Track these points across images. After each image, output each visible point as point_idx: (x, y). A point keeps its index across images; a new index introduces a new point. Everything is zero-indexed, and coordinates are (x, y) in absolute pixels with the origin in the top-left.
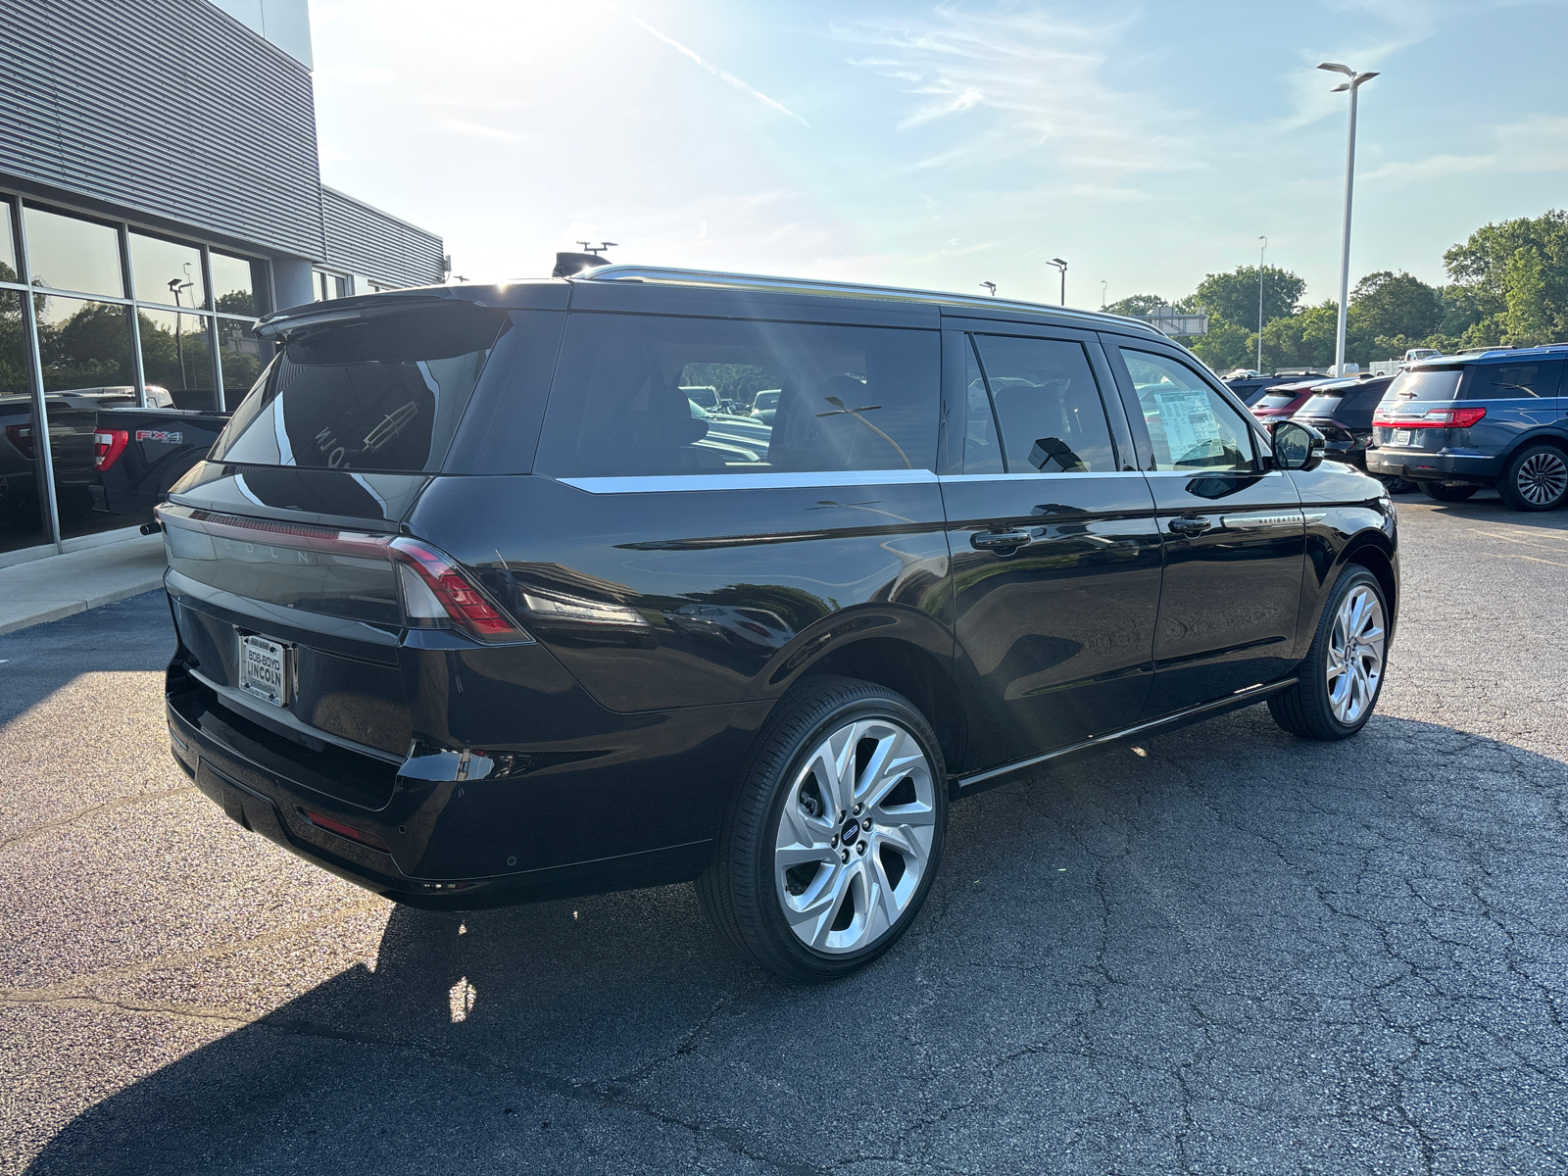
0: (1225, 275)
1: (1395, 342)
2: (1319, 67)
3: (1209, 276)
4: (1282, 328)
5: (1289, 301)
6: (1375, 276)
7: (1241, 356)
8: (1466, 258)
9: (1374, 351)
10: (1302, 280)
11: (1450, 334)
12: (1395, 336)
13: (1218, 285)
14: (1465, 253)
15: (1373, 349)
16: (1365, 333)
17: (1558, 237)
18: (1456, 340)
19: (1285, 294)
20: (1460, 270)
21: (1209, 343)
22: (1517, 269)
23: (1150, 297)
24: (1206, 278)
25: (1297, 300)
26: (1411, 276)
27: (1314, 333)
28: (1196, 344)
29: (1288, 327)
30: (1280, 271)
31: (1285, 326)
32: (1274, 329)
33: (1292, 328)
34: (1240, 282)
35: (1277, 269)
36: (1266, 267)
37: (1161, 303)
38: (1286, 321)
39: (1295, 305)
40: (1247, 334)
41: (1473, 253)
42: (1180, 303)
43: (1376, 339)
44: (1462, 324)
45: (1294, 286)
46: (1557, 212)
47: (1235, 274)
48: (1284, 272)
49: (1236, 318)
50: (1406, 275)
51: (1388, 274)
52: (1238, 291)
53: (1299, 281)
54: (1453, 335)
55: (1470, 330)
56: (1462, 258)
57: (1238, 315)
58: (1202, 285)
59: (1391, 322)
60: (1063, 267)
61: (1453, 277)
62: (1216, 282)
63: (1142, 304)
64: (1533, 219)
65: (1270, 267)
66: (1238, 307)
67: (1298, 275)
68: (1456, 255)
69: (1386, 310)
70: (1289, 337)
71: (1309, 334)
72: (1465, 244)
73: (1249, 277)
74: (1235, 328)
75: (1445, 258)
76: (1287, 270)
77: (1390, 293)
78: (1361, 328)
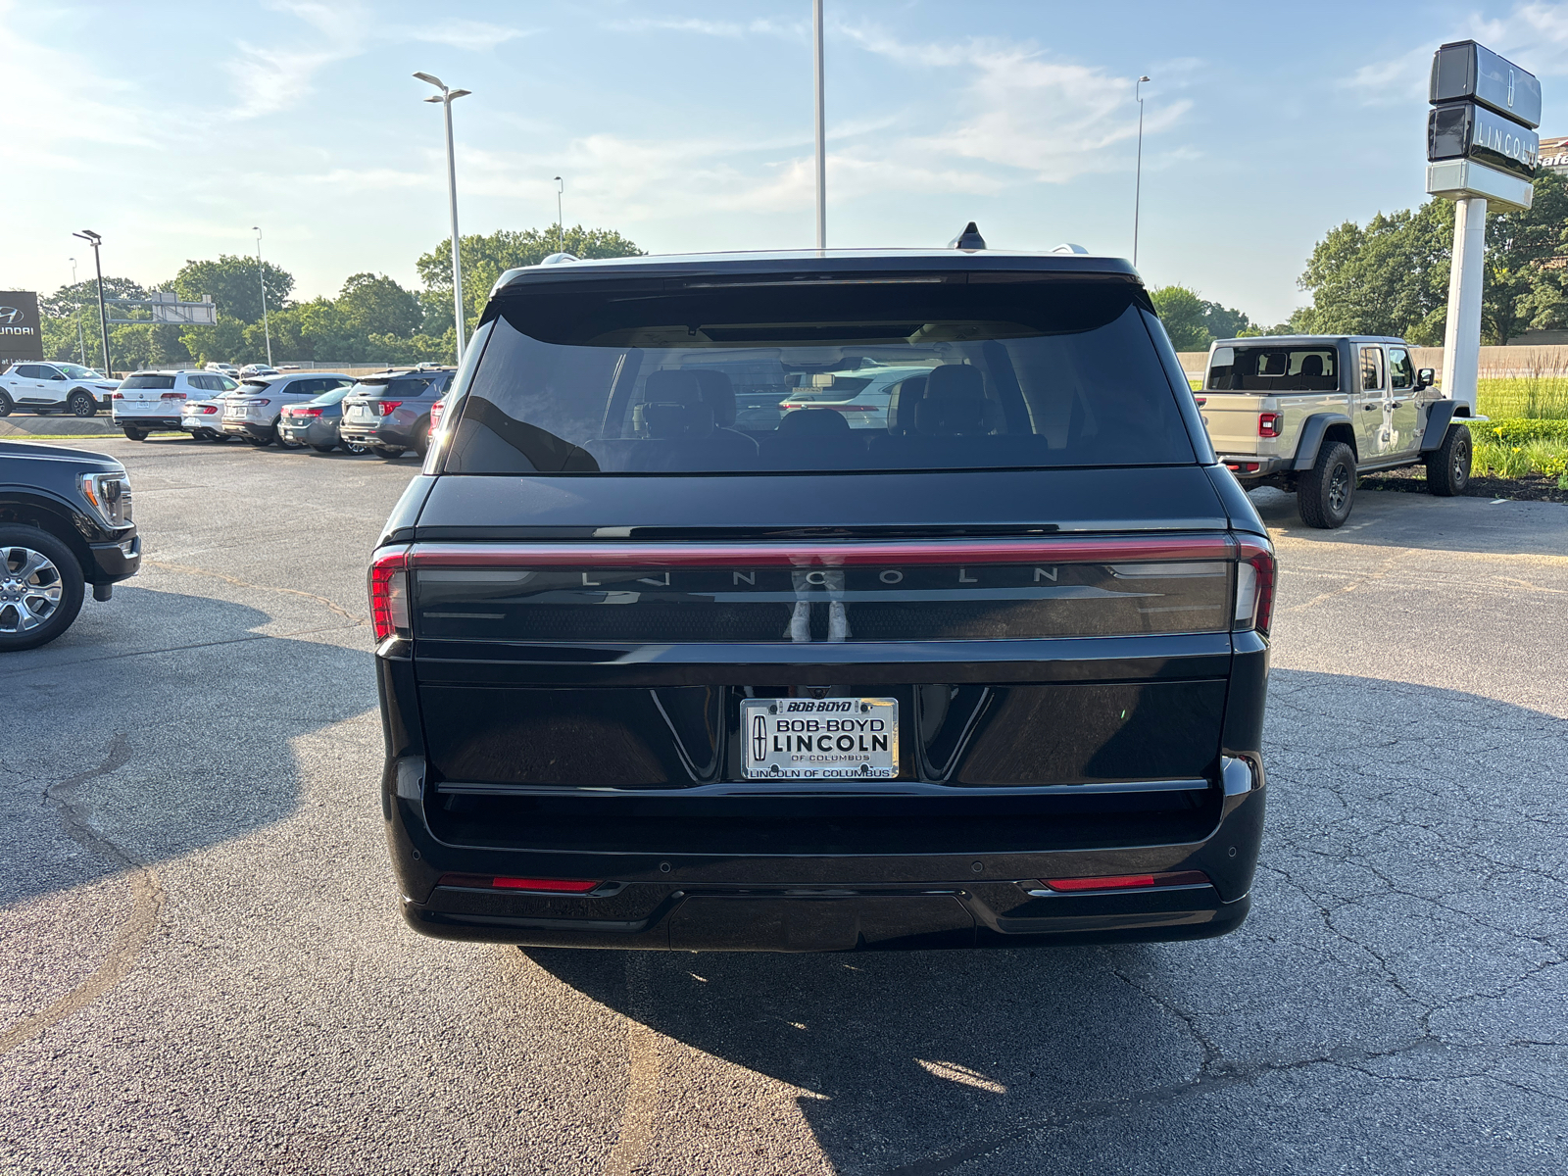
0: (208, 262)
1: (386, 339)
2: (415, 75)
3: (189, 261)
4: (279, 321)
5: (279, 295)
6: (361, 276)
7: (240, 348)
8: (436, 267)
9: (369, 348)
10: (290, 275)
11: (432, 335)
12: (384, 334)
13: (202, 272)
14: (434, 262)
15: (368, 345)
16: (358, 330)
17: (509, 255)
18: (438, 340)
19: (274, 287)
20: (431, 277)
21: (202, 334)
22: (481, 280)
23: (120, 280)
24: (187, 265)
25: (287, 294)
26: (390, 279)
27: (311, 328)
28: (188, 333)
29: (285, 321)
30: (266, 264)
31: (281, 319)
32: (271, 322)
33: (290, 322)
34: (226, 272)
35: (263, 261)
36: (250, 258)
37: (134, 287)
38: (280, 314)
39: (285, 298)
40: (242, 325)
41: (441, 263)
42: (157, 288)
43: (370, 336)
44: (440, 325)
45: (282, 281)
46: (504, 233)
47: (219, 262)
48: (270, 265)
49: (226, 309)
50: (386, 278)
51: (371, 276)
52: (225, 281)
53: (286, 275)
54: (434, 335)
55: (449, 331)
56: (432, 267)
57: (228, 306)
58: (183, 271)
59: (380, 322)
60: (96, 240)
61: (427, 283)
62: (200, 269)
63: (111, 287)
64: (486, 236)
65: (255, 259)
66: (227, 297)
67: (285, 269)
68: (428, 263)
69: (373, 310)
70: (289, 332)
71: (307, 328)
72: (433, 253)
73: (235, 267)
74: (227, 319)
75: (419, 265)
76: (274, 263)
77: (376, 294)
78: (353, 326)
